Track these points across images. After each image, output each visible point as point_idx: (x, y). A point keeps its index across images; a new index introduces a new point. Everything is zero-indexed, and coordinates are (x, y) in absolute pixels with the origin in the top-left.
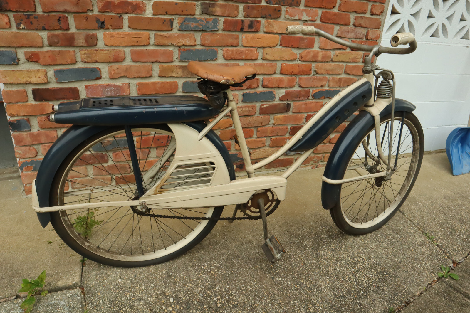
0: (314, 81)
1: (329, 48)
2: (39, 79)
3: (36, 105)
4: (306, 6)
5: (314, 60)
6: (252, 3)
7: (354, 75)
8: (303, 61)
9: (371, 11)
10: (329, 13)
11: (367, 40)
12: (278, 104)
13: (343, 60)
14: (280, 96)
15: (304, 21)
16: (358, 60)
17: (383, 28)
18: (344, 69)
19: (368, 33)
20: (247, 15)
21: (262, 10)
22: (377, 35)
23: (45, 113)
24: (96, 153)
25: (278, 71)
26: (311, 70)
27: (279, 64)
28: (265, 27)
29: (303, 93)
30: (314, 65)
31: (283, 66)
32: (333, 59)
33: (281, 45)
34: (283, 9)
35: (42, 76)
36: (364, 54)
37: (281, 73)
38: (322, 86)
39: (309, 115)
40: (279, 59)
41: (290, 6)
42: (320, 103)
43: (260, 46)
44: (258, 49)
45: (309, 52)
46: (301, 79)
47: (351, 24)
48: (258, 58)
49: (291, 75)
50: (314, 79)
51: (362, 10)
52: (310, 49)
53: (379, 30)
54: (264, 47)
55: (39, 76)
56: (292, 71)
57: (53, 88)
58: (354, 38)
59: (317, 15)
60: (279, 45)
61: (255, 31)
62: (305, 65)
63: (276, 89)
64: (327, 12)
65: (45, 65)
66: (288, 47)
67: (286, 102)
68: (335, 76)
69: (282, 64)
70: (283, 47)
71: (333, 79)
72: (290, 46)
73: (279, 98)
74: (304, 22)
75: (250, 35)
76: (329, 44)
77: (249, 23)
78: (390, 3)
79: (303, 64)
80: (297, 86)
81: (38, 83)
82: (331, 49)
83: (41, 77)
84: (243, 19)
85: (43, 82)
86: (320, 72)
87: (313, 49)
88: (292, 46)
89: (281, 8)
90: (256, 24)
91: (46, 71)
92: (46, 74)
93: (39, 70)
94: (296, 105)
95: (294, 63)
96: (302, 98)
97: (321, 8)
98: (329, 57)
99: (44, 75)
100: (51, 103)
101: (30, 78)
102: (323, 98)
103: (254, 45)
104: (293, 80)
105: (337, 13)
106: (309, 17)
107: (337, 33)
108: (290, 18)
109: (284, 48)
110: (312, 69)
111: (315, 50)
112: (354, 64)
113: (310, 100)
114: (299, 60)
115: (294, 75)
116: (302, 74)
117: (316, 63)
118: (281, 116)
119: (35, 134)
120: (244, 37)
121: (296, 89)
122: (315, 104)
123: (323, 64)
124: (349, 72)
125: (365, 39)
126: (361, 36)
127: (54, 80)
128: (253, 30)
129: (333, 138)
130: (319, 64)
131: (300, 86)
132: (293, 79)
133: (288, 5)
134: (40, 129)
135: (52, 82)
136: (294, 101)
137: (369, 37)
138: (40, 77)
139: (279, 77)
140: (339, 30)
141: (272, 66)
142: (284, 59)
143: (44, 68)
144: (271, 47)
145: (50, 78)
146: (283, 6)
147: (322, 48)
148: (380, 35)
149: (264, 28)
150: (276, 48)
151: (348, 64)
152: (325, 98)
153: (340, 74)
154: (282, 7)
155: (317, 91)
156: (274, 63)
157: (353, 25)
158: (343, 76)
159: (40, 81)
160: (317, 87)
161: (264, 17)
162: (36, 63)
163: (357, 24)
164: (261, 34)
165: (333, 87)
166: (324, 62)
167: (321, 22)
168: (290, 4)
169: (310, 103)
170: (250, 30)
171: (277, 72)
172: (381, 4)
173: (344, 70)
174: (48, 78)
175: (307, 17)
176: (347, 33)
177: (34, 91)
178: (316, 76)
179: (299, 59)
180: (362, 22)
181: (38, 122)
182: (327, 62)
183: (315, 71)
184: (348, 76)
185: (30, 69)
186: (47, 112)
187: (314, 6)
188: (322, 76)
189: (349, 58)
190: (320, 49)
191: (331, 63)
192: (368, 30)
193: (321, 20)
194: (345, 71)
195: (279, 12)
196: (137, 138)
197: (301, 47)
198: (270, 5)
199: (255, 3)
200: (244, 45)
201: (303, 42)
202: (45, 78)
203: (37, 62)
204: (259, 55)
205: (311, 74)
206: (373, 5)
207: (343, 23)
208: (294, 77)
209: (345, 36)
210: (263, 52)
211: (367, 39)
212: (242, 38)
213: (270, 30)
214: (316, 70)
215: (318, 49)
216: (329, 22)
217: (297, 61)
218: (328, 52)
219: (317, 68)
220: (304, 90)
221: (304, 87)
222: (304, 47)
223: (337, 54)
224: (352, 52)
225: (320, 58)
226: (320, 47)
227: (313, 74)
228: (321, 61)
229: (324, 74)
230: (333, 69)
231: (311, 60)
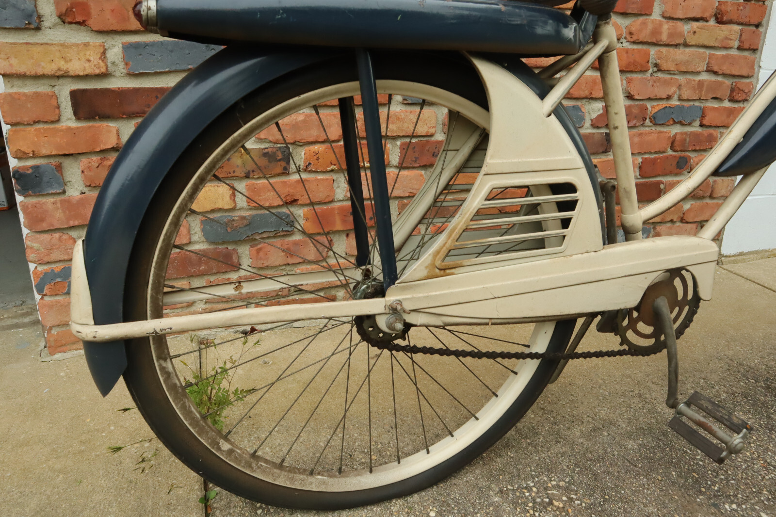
0: (655, 85)
1: (681, 17)
2: (87, 65)
3: (78, 128)
5: (654, 40)
7: (724, 75)
8: (634, 43)
11: (745, 3)
12: (590, 133)
13: (706, 43)
14: (594, 116)
16: (731, 43)
18: (707, 62)
23: (98, 149)
24: (212, 247)
26: (648, 62)
29: (635, 111)
30: (653, 51)
32: (688, 40)
35: (95, 58)
36: (741, 30)
38: (669, 98)
39: (646, 159)
42: (666, 132)
45: (644, 23)
46: (631, 80)
50: (655, 82)
52: (645, 17)
55: (88, 57)
57: (119, 89)
62: (638, 51)
63: (584, 101)
65: (100, 32)
67: (604, 131)
68: (690, 77)
71: (689, 82)
73: (592, 120)
76: (680, 7)
79: (634, 49)
81: (86, 73)
82: (682, 20)
83: (92, 59)
85: (97, 71)
86: (665, 66)
87: (652, 17)
91: (104, 46)
92: (104, 53)
93: (89, 43)
96: (634, 122)
98: (681, 35)
99: (99, 56)
100: (113, 125)
101: (66, 62)
102: (671, 122)
110: (650, 60)
111: (656, 20)
112: (723, 53)
113: (647, 129)
114: (625, 40)
116: (633, 69)
117: (657, 48)
119: (74, 202)
122: (657, 134)
123: (671, 49)
124: (716, 69)
125: (741, 0)
127: (121, 69)
129: (688, 210)
130: (664, 50)
131: (630, 97)
134: (85, 190)
135: (118, 74)
138: (89, 61)
139: (591, 76)
143: (99, 40)
145: (113, 63)
147: (668, 16)
151: (712, 52)
152: (675, 123)
153: (698, 73)
155: (660, 107)
158: (705, 77)
159: (89, 69)
160: (661, 99)
162: (82, 28)
165: (688, 100)
166: (671, 45)
169: (649, 133)
173: (706, 66)
174: (109, 65)
177: (74, 94)
178: (655, 75)
179: (625, 38)
181: (83, 172)
182: (676, 46)
183: (656, 65)
184: (713, 78)
185: (68, 41)
186: (103, 147)
189: (716, 39)
190: (664, 17)
191: (682, 49)
194: (708, 67)
196: (306, 209)
197: (630, 11)
201: (633, 1)
202: (100, 61)
203: (82, 23)
205: (648, 70)
214: (658, 61)
215: (661, 19)
217: (622, 43)
218: (679, 24)
219: (660, 59)
220: (637, 105)
221: (637, 97)
222: (635, 12)
223: (694, 30)
224: (720, 25)
225: (664, 38)
226: (663, 13)
227: (650, 71)
228: (667, 43)
229: (672, 72)
230: (688, 61)
231: (649, 41)
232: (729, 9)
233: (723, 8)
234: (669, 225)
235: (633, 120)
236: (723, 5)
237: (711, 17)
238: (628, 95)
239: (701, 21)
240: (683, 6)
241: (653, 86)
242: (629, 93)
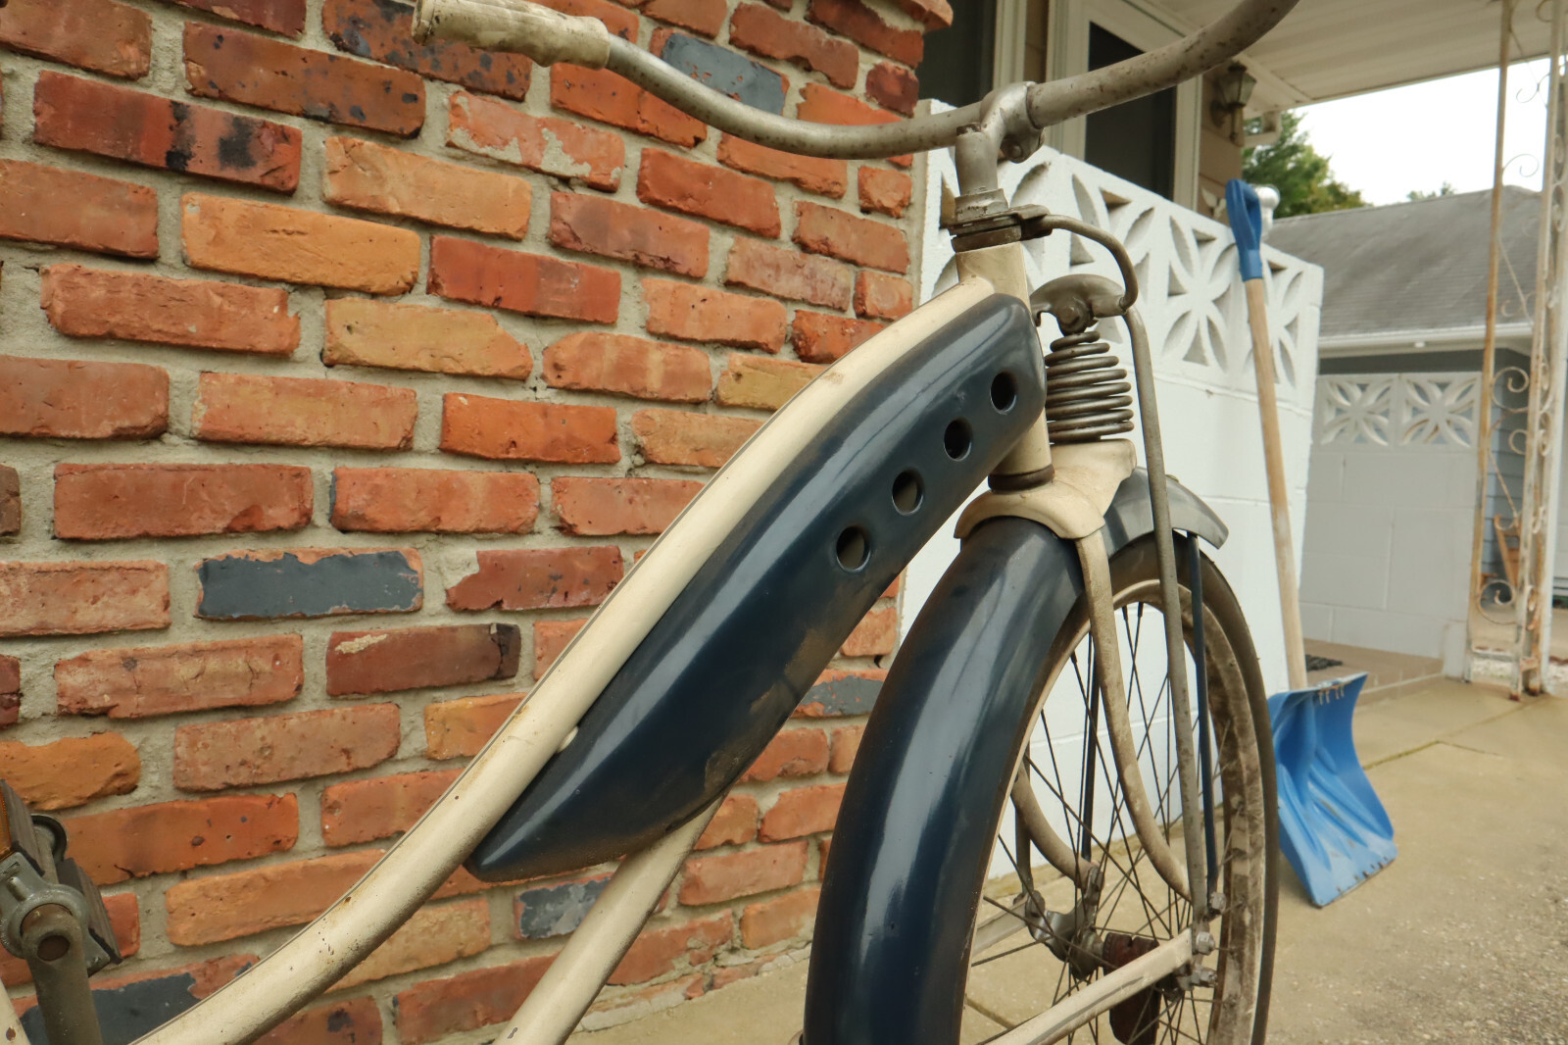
0: (637, 499)
1: (698, 337)
4: (557, 106)
5: (625, 387)
6: (241, 24)
8: (568, 390)
9: (863, 194)
10: (680, 165)
11: (863, 320)
12: (441, 629)
13: (772, 403)
14: (454, 580)
15: (555, 182)
17: (920, 271)
19: (860, 284)
20: (213, 85)
21: (307, 72)
22: (901, 300)
25: (427, 436)
26: (613, 440)
27: (430, 396)
28: (334, 172)
29: (583, 566)
30: (626, 416)
31: (451, 407)
32: (722, 393)
33: (433, 287)
34: (436, 96)
37: (447, 451)
40: (424, 363)
41: (471, 90)
43: (306, 277)
44: (296, 296)
45: (593, 344)
46: (565, 485)
47: (785, 234)
48: (299, 353)
49: (507, 462)
50: (637, 492)
51: (825, 180)
52: (596, 330)
53: (907, 278)
54: (331, 291)
56: (508, 435)
58: (803, 301)
59: (619, 161)
60: (421, 287)
61: (269, 181)
62: (583, 412)
63: (422, 540)
64: (665, 155)
66: (478, 304)
67: (491, 619)
69: (445, 398)
70: (448, 300)
72: (488, 299)
73: (447, 591)
74: (554, 188)
75: (235, 206)
76: (694, 313)
77: (222, 129)
78: (930, 168)
79: (567, 408)
80: (543, 524)
82: (703, 343)
84: (180, 97)
86: (661, 452)
87: (616, 333)
88: (498, 299)
89: (421, 88)
90: (268, 142)
94: (549, 633)
95: (518, 395)
96: (584, 595)
97: (635, 132)
98: (702, 379)
103: (262, 268)
104: (522, 494)
105: (716, 169)
106: (579, 161)
107: (727, 267)
108: (474, 147)
109: (458, 310)
110: (621, 438)
111: (627, 338)
114: (541, 384)
115: (524, 463)
116: (569, 457)
117: (638, 408)
118: (470, 703)
120: (192, 212)
121: (545, 542)
123: (676, 412)
125: (851, 314)
126: (835, 295)
128: (253, 175)
129: (772, 812)
130: (656, 412)
131: (565, 529)
132: (517, 481)
133: (461, 83)
136: (540, 612)
137: (867, 303)
139: (434, 473)
140: (732, 252)
141: (388, 403)
142: (460, 370)
144: (374, 295)
146: (432, 79)
147: (663, 330)
148: (910, 299)
149: (327, 179)
150: (408, 300)
154: (429, 86)
156: (396, 386)
157: (793, 240)
161: (325, 114)
163: (809, 237)
164: (307, 211)
166: (679, 403)
167: (642, 201)
168: (470, 77)
170: (230, 173)
171: (419, 443)
172: (895, 170)
175: (568, 159)
176: (771, 272)
178: (643, 474)
179: (543, 377)
180: (831, 233)
182: (696, 404)
183: (639, 450)
187: (598, 116)
188: (673, 479)
190: (652, 334)
191: (711, 412)
192: (862, 275)
193: (641, 190)
195: (411, 105)
197: (548, 311)
198: (355, 58)
199: (259, 28)
200: (199, 257)
201: (556, 286)
204: (304, 334)
205: (616, 462)
206: (863, 169)
207: (744, 220)
208: (520, 473)
209: (764, 283)
210: (328, 313)
211: (862, 315)
212: (180, 216)
213: (364, 192)
214: (643, 440)
215: (644, 337)
216: (681, 206)
217: (535, 389)
218: (694, 354)
219: (644, 434)
220: (589, 552)
221: (584, 530)
222: (565, 313)
223: (736, 370)
224: (805, 364)
225: (654, 382)
226: (648, 322)
227: (625, 462)
228: (663, 396)
229: (687, 469)
230: (727, 443)
231: (611, 388)
232: (821, 330)
233: (806, 325)
234: (724, 853)
235: (580, 589)
236: (804, 320)
237: (780, 342)
238: (558, 524)
239: (756, 351)
240: (701, 312)
241: (631, 501)
242: (562, 520)
